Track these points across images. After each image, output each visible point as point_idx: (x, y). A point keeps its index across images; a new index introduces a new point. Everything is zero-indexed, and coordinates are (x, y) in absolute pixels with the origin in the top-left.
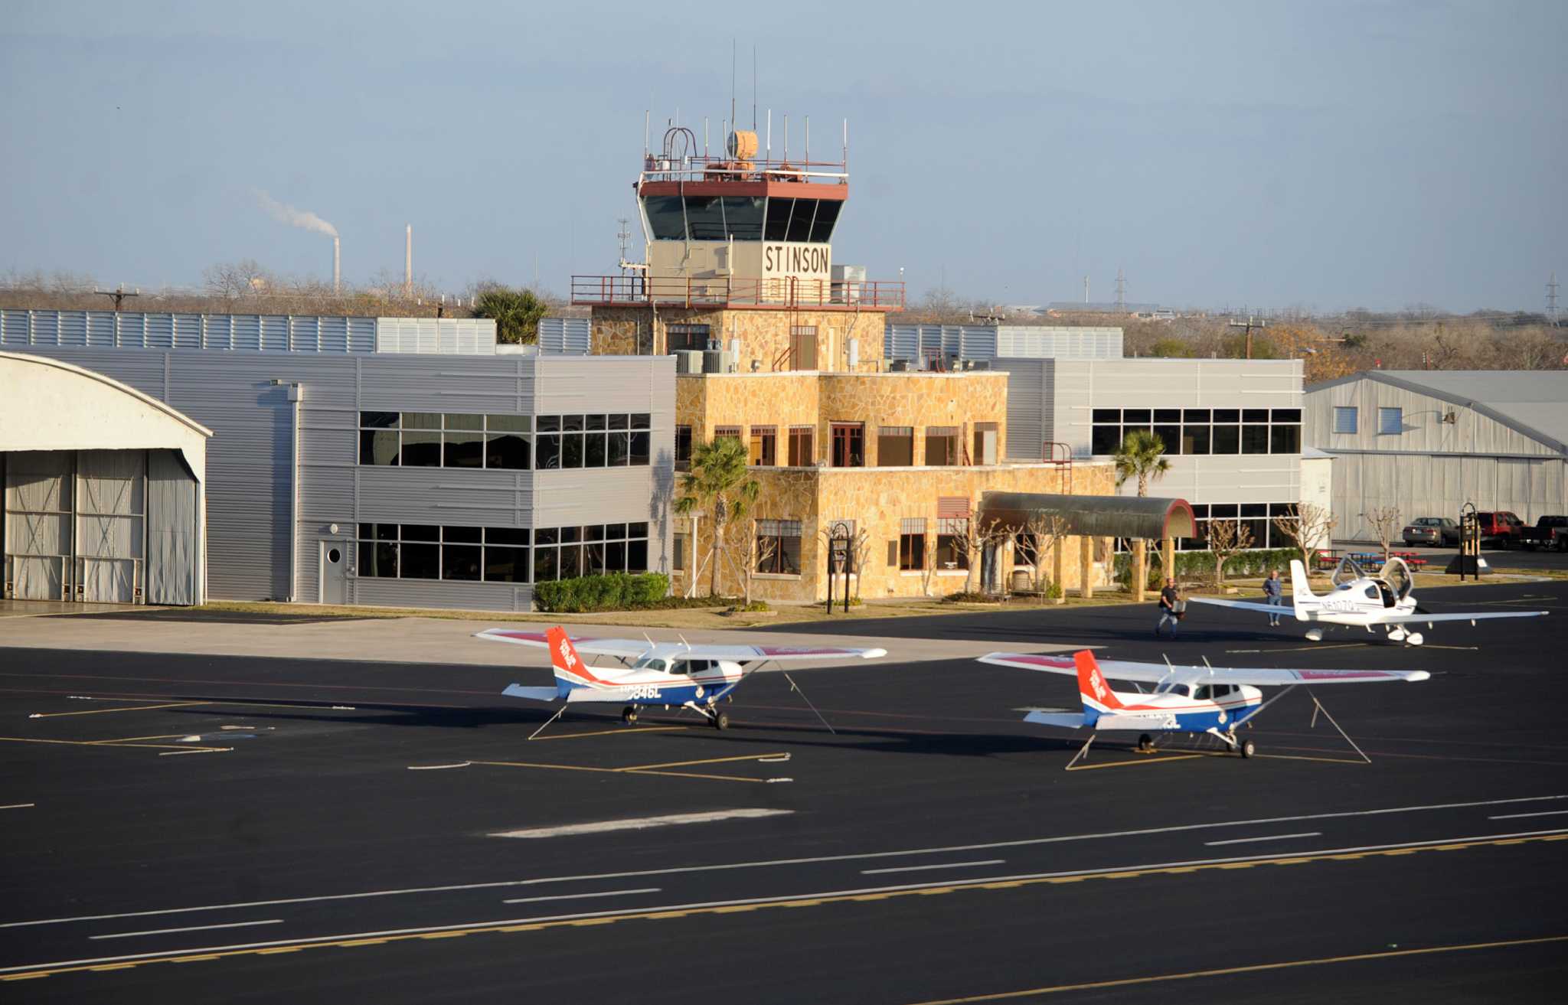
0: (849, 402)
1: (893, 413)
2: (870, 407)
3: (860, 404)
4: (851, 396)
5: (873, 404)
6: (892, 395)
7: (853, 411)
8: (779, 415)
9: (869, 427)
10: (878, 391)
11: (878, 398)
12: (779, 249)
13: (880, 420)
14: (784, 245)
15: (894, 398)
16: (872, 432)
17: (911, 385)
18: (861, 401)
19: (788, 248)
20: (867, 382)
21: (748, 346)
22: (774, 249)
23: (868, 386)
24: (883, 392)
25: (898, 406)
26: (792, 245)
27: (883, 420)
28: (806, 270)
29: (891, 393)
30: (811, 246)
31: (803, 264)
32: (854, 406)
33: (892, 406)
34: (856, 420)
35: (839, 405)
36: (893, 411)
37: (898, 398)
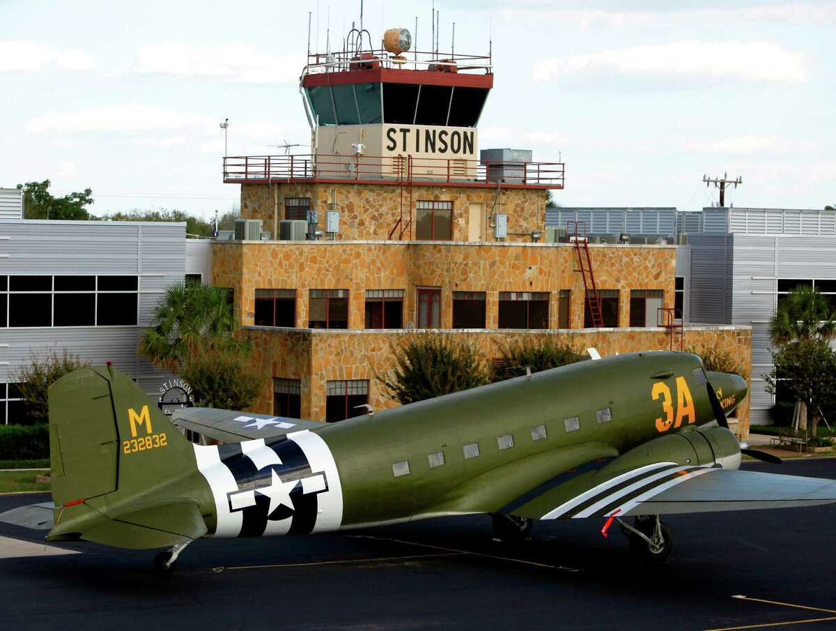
0: (429, 269)
1: (465, 279)
2: (445, 273)
3: (438, 270)
4: (431, 263)
5: (448, 271)
6: (464, 262)
7: (431, 277)
8: (351, 280)
9: (445, 292)
10: (452, 259)
11: (453, 265)
12: (405, 131)
13: (454, 286)
14: (413, 128)
15: (466, 265)
16: (447, 296)
17: (483, 253)
18: (438, 268)
19: (418, 131)
20: (443, 250)
21: (355, 217)
22: (398, 130)
23: (443, 253)
24: (455, 260)
25: (471, 272)
26: (423, 128)
27: (457, 285)
28: (442, 151)
29: (464, 259)
30: (450, 129)
31: (439, 144)
32: (433, 272)
33: (465, 272)
34: (434, 285)
35: (421, 271)
36: (465, 277)
37: (470, 265)
